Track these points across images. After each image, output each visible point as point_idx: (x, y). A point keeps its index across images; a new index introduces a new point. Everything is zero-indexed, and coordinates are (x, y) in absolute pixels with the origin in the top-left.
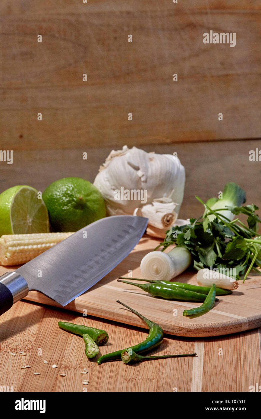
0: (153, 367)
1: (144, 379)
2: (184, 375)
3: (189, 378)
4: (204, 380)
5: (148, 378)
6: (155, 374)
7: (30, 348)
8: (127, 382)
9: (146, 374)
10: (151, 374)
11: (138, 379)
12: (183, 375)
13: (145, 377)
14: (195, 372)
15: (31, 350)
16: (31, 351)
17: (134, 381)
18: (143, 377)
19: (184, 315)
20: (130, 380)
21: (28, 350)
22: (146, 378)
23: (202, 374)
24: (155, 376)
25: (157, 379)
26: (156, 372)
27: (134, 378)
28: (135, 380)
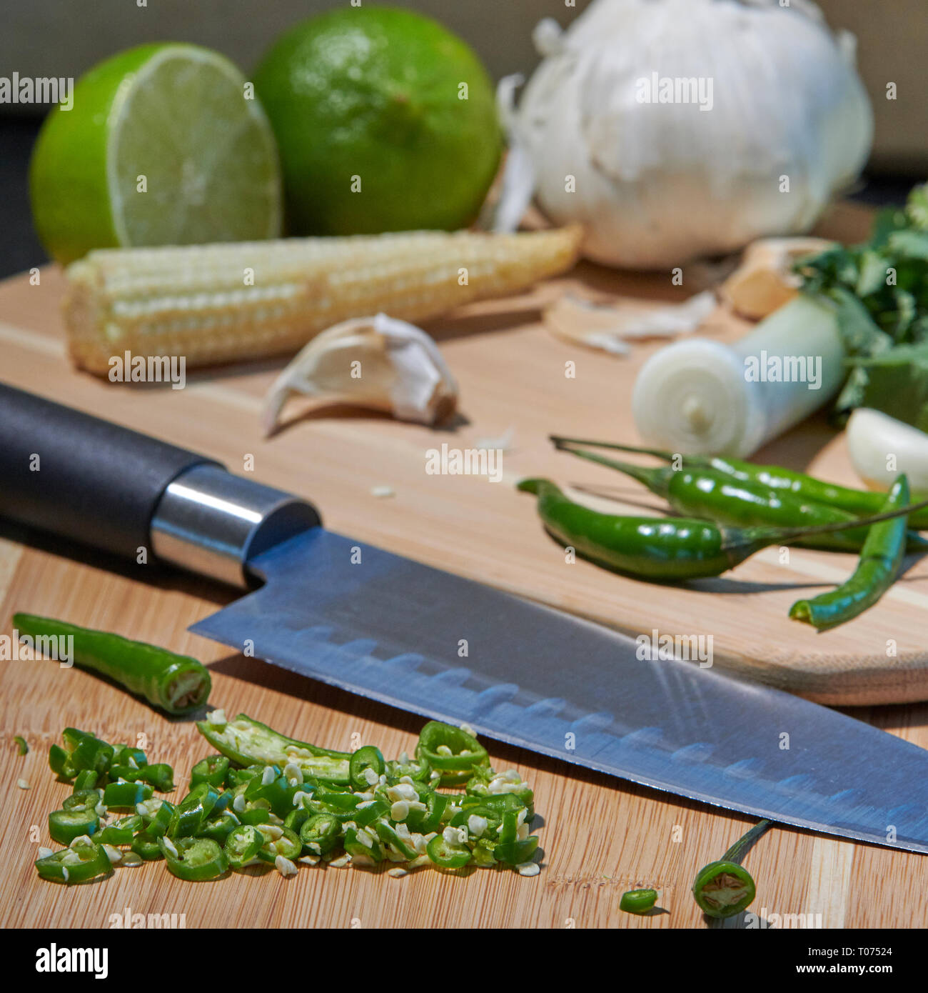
0: (662, 834)
1: (621, 885)
2: (778, 871)
3: (796, 885)
4: (855, 893)
5: (640, 879)
6: (667, 862)
7: (187, 737)
8: (554, 896)
9: (631, 863)
10: (650, 864)
11: (597, 884)
12: (775, 872)
13: (628, 876)
14: (822, 859)
15: (193, 746)
16: (190, 752)
17: (582, 892)
18: (618, 878)
19: (792, 614)
20: (567, 885)
21: (181, 747)
22: (632, 878)
23: (848, 869)
24: (664, 872)
25: (672, 887)
26: (669, 857)
27: (586, 880)
28: (589, 886)
